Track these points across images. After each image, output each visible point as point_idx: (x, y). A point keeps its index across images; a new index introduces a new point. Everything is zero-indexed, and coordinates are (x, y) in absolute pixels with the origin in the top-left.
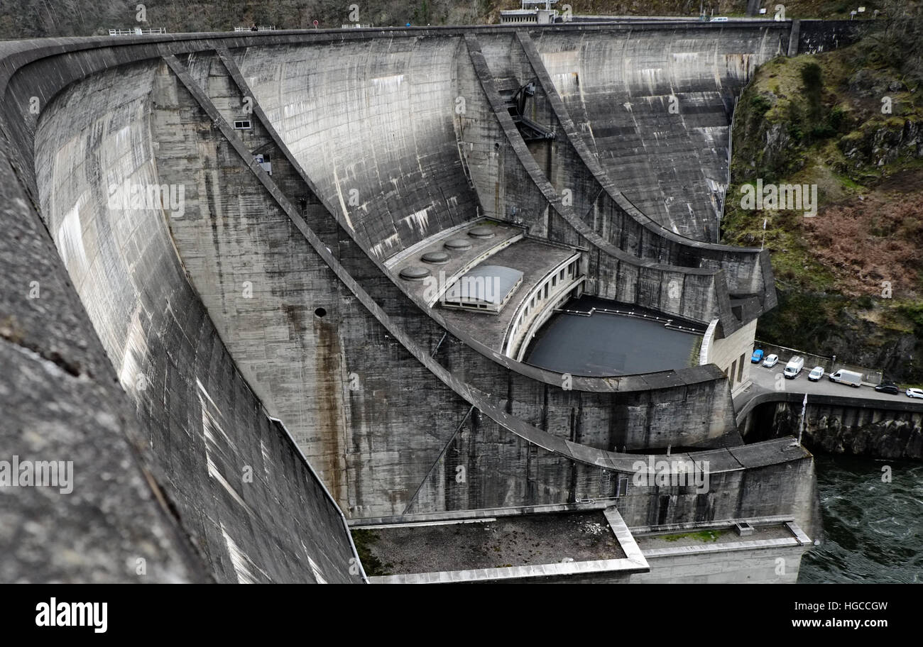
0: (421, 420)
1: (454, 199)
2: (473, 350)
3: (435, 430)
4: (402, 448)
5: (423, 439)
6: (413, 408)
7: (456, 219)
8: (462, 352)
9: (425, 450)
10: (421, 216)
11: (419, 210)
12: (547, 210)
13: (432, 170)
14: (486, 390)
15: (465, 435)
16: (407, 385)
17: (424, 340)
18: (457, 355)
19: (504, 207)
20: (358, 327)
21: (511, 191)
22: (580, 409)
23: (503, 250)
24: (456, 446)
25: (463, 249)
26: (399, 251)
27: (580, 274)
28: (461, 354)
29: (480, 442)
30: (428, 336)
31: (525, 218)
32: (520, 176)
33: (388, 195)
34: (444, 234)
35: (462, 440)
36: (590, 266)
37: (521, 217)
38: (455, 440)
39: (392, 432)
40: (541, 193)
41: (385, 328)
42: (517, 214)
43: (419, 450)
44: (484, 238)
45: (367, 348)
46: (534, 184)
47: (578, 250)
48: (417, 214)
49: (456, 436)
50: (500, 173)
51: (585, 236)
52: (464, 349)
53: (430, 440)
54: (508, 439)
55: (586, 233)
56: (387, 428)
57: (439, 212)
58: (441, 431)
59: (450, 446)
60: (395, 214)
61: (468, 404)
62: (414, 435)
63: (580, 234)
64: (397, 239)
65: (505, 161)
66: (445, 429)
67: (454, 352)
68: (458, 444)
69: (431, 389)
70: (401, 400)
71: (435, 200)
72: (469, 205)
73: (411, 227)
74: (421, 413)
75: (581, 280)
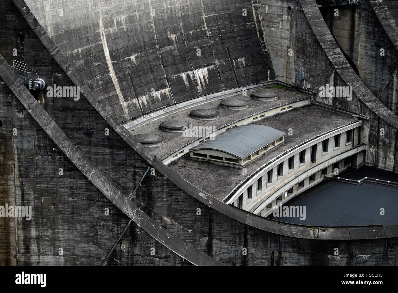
0: (84, 229)
1: (242, 60)
2: (176, 186)
3: (97, 239)
4: (68, 253)
5: (86, 247)
6: (77, 217)
7: (243, 80)
8: (165, 187)
9: (89, 257)
10: (201, 74)
11: (199, 67)
12: (333, 76)
13: (219, 29)
14: (188, 227)
15: (124, 246)
16: (72, 195)
17: (128, 172)
18: (159, 189)
19: (294, 72)
20: (29, 139)
21: (301, 56)
22: (280, 253)
23: (283, 114)
24: (116, 256)
25: (237, 109)
26: (169, 105)
27: (361, 143)
28: (163, 189)
29: (137, 255)
30: (132, 169)
31: (313, 84)
32: (309, 40)
33: (163, 50)
34: (224, 94)
35: (121, 251)
36: (371, 135)
37: (309, 83)
38: (115, 251)
39: (58, 238)
40: (327, 58)
41: (53, 142)
42: (305, 80)
43: (82, 257)
44: (265, 100)
45: (37, 158)
46: (322, 49)
47: (359, 119)
48: (196, 71)
49: (116, 247)
50: (291, 36)
51: (367, 104)
52: (167, 184)
53: (93, 248)
54: (163, 255)
55: (369, 102)
56: (54, 233)
57: (223, 72)
58: (102, 241)
59: (110, 256)
60: (169, 69)
61: (127, 218)
62: (78, 242)
63: (362, 102)
64: (167, 93)
65: (296, 25)
66: (106, 239)
67: (157, 186)
68: (118, 255)
69: (93, 200)
70: (67, 209)
71: (219, 59)
72: (260, 68)
73: (187, 83)
74: (84, 222)
75: (360, 149)
